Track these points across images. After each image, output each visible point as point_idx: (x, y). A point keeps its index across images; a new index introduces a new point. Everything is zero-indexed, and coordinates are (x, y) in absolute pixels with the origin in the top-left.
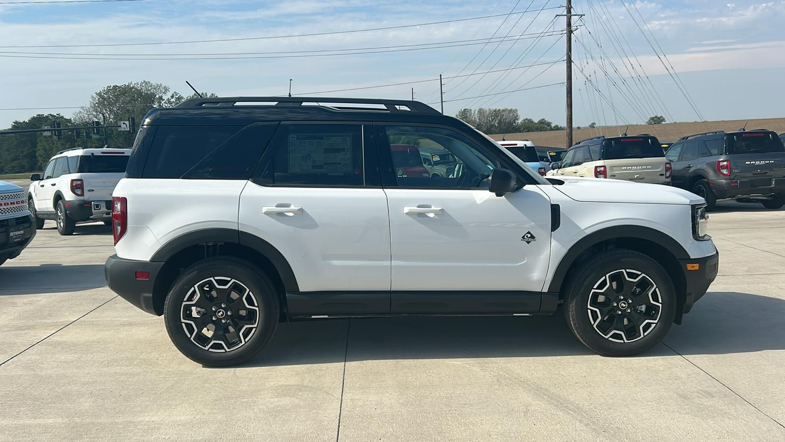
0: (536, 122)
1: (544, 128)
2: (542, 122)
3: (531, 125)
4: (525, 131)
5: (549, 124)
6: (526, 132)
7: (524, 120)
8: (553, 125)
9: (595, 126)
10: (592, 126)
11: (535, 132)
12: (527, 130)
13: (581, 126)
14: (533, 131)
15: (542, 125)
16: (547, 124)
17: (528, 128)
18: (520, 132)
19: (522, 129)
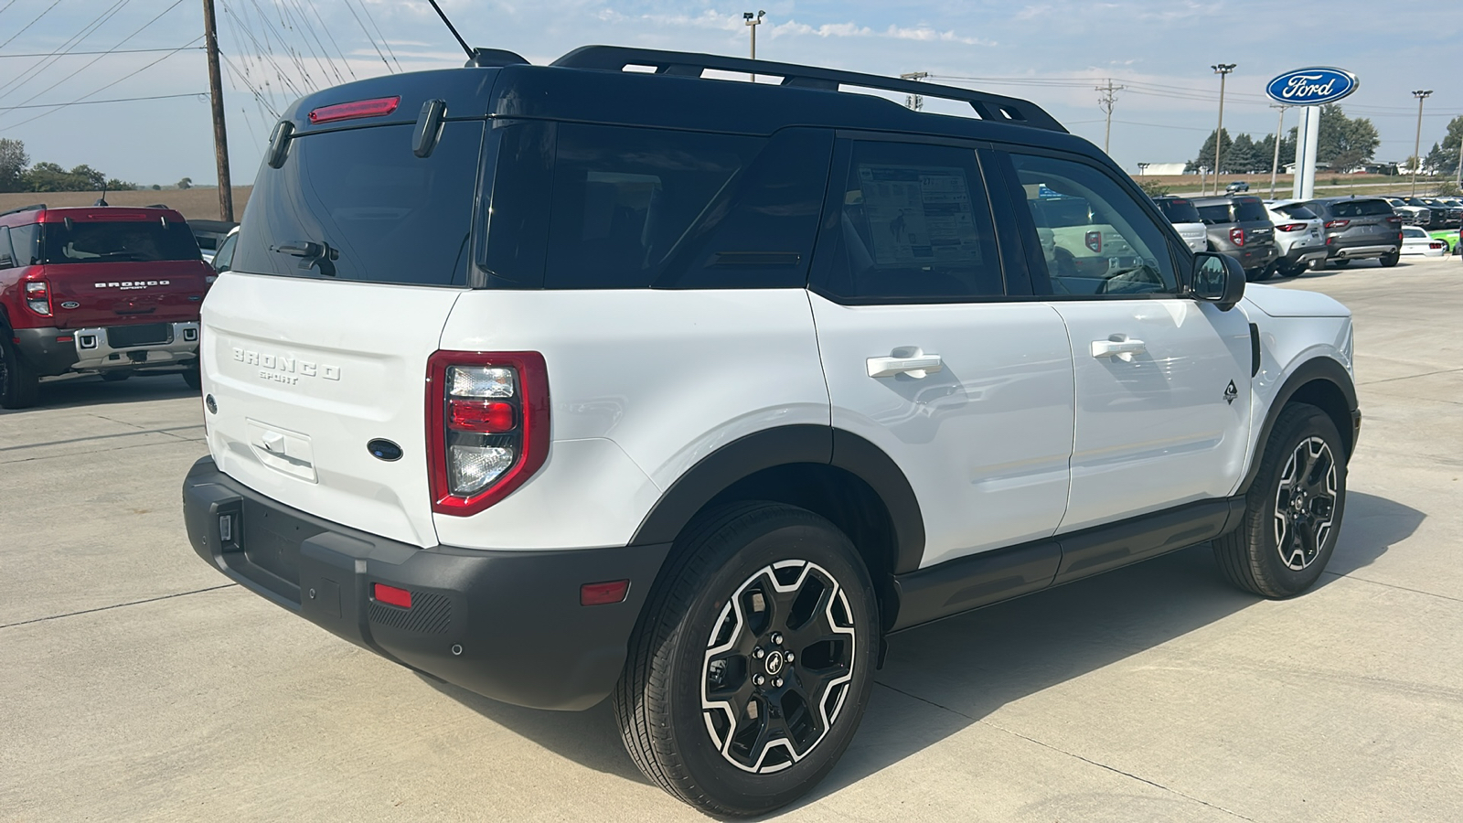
0: (69, 171)
1: (87, 184)
2: (83, 172)
3: (57, 176)
4: (43, 189)
5: (98, 177)
6: (46, 191)
7: (39, 166)
8: (107, 180)
9: (190, 184)
10: (185, 184)
11: (68, 193)
12: (48, 188)
13: (161, 185)
14: (62, 190)
15: (82, 178)
16: (92, 177)
17: (50, 183)
18: (33, 191)
19: (37, 185)
